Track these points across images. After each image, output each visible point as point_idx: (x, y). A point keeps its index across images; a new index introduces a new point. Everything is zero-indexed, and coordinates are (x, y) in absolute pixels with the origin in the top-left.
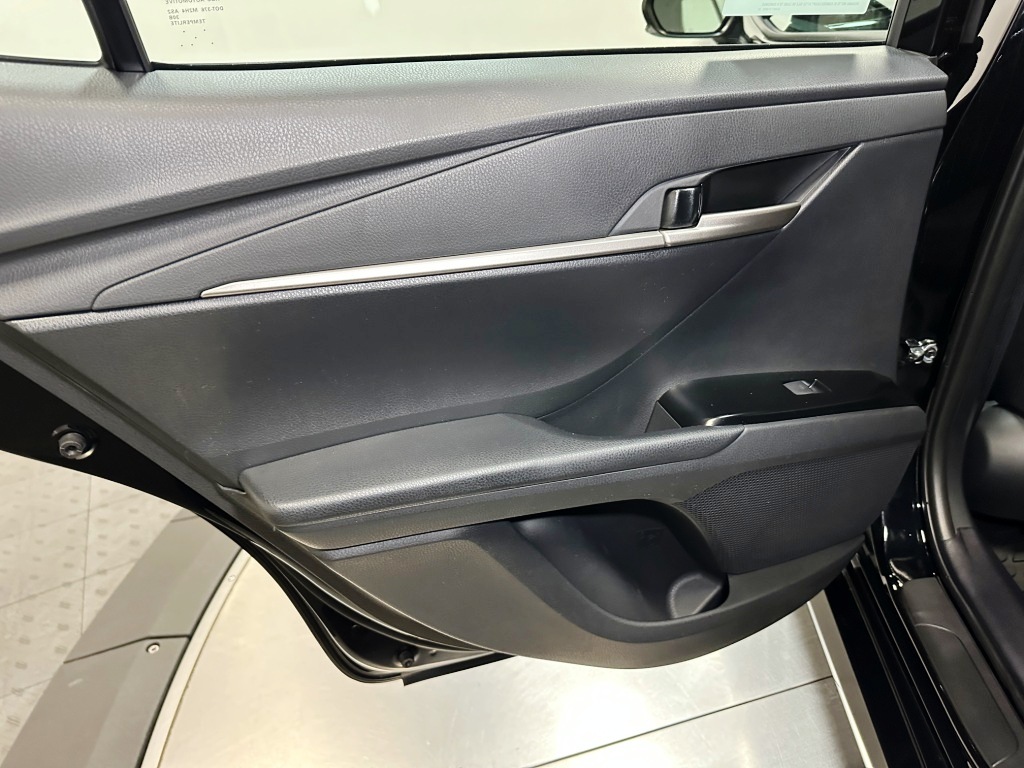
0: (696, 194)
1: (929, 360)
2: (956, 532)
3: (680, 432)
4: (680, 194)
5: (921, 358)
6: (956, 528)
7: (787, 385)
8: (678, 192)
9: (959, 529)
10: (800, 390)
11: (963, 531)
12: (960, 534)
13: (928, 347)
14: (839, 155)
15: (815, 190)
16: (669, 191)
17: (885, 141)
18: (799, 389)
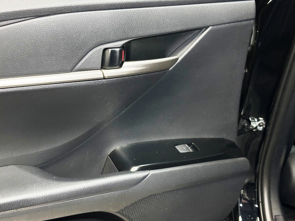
0: (120, 52)
1: (260, 129)
2: (274, 217)
3: (118, 174)
4: (112, 51)
5: (256, 127)
6: (274, 215)
7: (177, 147)
8: (110, 50)
9: (275, 216)
10: (184, 150)
11: (277, 217)
12: (276, 218)
13: (260, 122)
14: (199, 32)
15: (187, 50)
16: (105, 50)
17: (223, 26)
18: (182, 149)
